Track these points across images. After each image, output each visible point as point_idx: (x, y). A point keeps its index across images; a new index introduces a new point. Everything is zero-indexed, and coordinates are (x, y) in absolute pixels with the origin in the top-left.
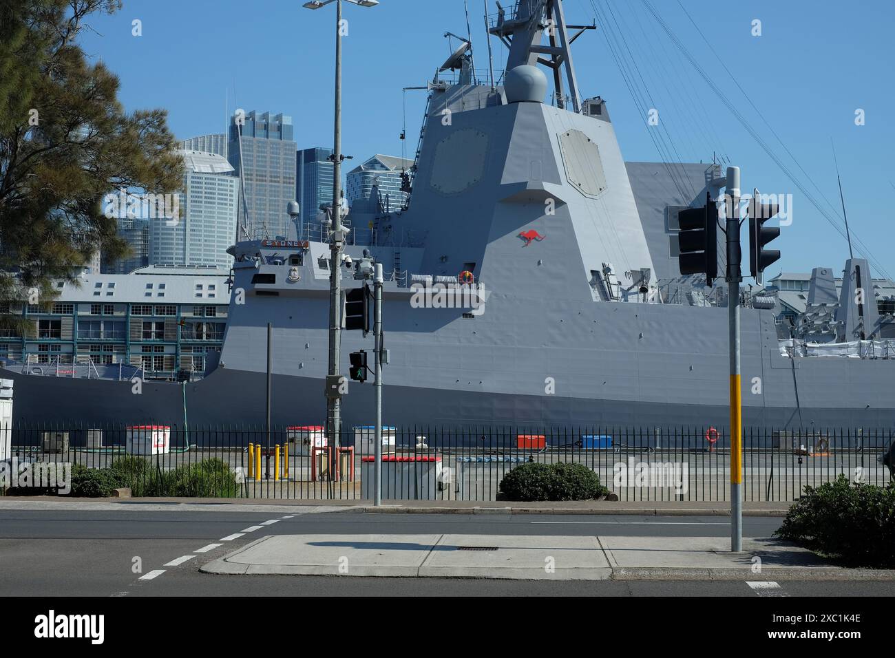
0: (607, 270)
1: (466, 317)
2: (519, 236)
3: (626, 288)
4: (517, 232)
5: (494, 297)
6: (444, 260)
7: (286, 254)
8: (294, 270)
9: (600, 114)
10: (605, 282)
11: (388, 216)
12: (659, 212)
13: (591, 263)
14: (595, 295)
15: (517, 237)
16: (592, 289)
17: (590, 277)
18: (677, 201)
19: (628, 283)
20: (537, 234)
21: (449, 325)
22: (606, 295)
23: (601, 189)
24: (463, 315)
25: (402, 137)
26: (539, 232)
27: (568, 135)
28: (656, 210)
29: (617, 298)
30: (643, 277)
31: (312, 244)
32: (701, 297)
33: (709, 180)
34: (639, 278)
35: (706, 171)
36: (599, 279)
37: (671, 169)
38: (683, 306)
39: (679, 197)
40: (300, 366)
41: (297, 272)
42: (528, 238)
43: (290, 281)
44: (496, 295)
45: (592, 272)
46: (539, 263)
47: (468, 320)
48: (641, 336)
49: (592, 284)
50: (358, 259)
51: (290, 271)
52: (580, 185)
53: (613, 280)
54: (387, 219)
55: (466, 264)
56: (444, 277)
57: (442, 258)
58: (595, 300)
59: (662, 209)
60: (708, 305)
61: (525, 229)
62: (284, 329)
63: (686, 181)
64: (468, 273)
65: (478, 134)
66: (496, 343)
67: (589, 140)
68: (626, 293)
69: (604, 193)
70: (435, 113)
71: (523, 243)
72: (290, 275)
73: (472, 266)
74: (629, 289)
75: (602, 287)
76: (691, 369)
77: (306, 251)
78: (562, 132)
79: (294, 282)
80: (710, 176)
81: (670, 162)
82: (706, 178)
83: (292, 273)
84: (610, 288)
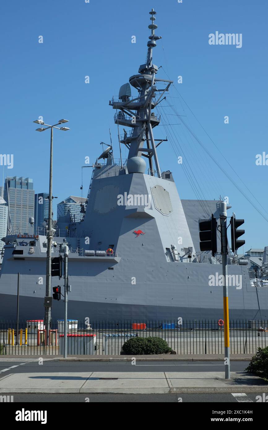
0: (173, 248)
1: (110, 269)
2: (134, 233)
3: (182, 256)
4: (133, 231)
5: (122, 260)
6: (100, 244)
7: (28, 241)
8: (32, 248)
9: (170, 178)
10: (172, 253)
11: (75, 224)
12: (197, 222)
13: (166, 245)
14: (168, 259)
15: (133, 233)
16: (166, 257)
17: (165, 251)
18: (204, 217)
19: (183, 253)
20: (142, 232)
21: (102, 273)
22: (173, 259)
23: (170, 212)
24: (108, 268)
25: (81, 188)
26: (142, 231)
27: (155, 187)
28: (195, 221)
29: (178, 261)
30: (189, 251)
31: (40, 236)
32: (215, 260)
33: (218, 207)
34: (188, 251)
35: (217, 204)
36: (170, 252)
37: (202, 203)
38: (207, 264)
39: (205, 215)
40: (34, 292)
41: (33, 249)
42: (138, 233)
43: (30, 253)
44: (123, 259)
45: (167, 249)
46: (143, 245)
47: (111, 271)
48: (188, 278)
49: (166, 254)
50: (61, 243)
51: (30, 248)
52: (161, 210)
53: (176, 252)
54: (74, 225)
55: (110, 245)
56: (100, 251)
57: (99, 243)
58: (168, 261)
59: (198, 220)
60: (218, 263)
61: (136, 229)
62: (27, 275)
63: (208, 208)
64: (111, 250)
65: (115, 187)
66: (123, 281)
67: (165, 190)
68: (182, 258)
69: (171, 213)
70: (96, 178)
71: (135, 236)
72: (30, 250)
73: (112, 246)
74: (183, 256)
75: (171, 256)
76: (211, 292)
77: (37, 240)
78: (153, 186)
79: (32, 254)
80: (218, 206)
81: (201, 199)
82: (217, 207)
83: (31, 249)
84: (174, 256)
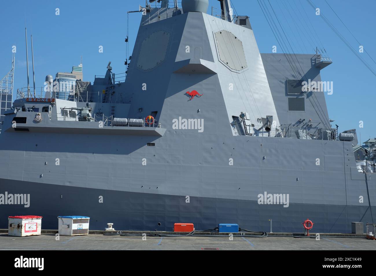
0: (243, 115)
1: (150, 145)
2: (186, 94)
3: (258, 129)
4: (185, 91)
5: (168, 132)
6: (140, 110)
7: (40, 106)
8: (39, 115)
9: (246, 25)
10: (242, 124)
11: (113, 86)
12: (283, 83)
13: (232, 111)
14: (235, 132)
15: (184, 94)
16: (232, 128)
17: (231, 120)
18: (293, 76)
19: (259, 125)
20: (197, 93)
21: (138, 151)
22: (242, 132)
23: (242, 67)
24: (148, 144)
25: (127, 40)
26: (199, 92)
27: (221, 33)
28: (281, 81)
29: (251, 135)
30: (268, 121)
31: (57, 100)
32: (304, 134)
33: (313, 64)
34: (265, 122)
35: (311, 58)
36: (238, 121)
37: (289, 58)
38: (292, 139)
39: (296, 74)
40: (41, 176)
41: (40, 116)
42: (192, 95)
43: (35, 122)
44: (170, 131)
45: (233, 117)
46: (198, 111)
47: (151, 148)
48: (264, 158)
49: (233, 125)
51: (36, 115)
52: (227, 63)
53: (248, 123)
54: (113, 88)
55: (153, 112)
56: (135, 119)
58: (234, 135)
59: (284, 81)
60: (309, 138)
61: (190, 89)
62: (32, 152)
63: (297, 64)
64: (150, 117)
65: (164, 33)
66: (168, 162)
67: (236, 38)
68: (257, 132)
69: (244, 70)
70: (143, 24)
71: (188, 98)
73: (156, 114)
74: (260, 129)
75: (240, 127)
76: (297, 180)
77: (52, 105)
78: (217, 30)
79: (38, 122)
80: (314, 61)
81: (291, 53)
82: (312, 63)
83: (37, 117)
84: (245, 128)
